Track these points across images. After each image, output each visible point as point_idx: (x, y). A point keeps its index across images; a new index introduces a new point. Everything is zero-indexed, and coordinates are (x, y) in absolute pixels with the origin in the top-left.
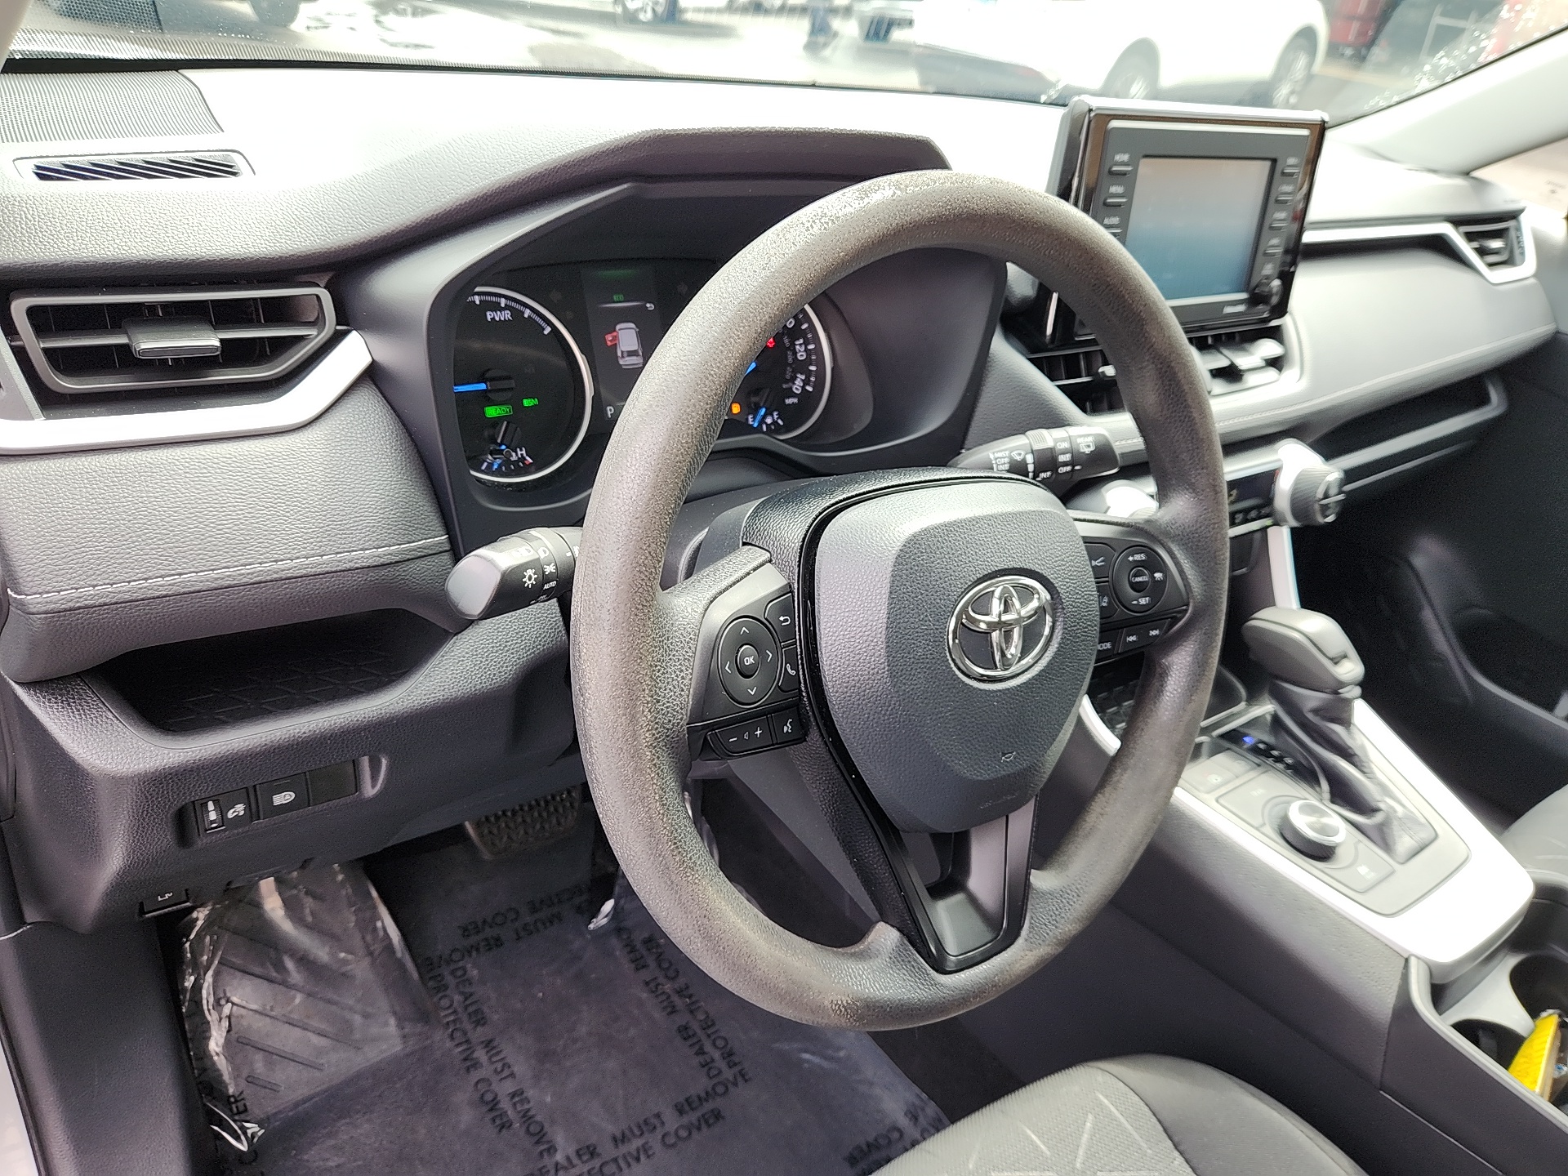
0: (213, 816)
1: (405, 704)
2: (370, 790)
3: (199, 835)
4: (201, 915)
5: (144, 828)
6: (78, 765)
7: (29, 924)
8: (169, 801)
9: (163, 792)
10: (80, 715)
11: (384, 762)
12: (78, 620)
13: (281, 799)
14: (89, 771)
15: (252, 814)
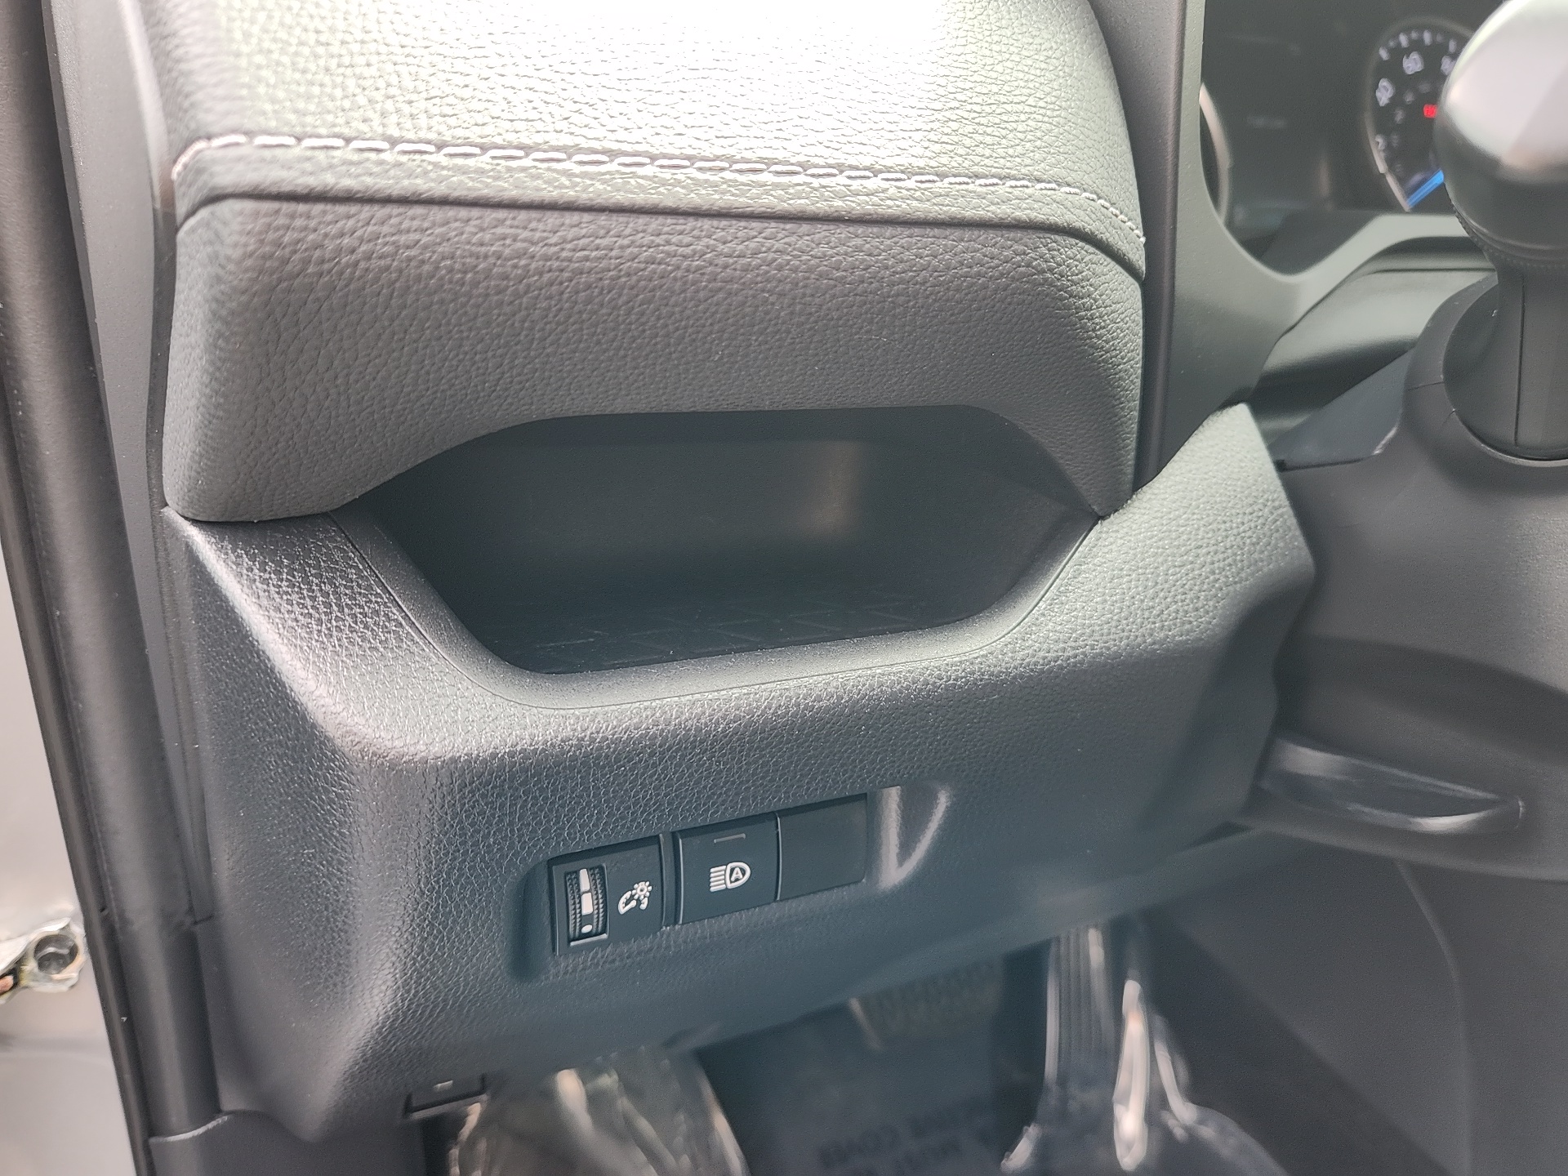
0: (588, 906)
1: (1019, 656)
2: (894, 871)
3: (554, 949)
4: (475, 1112)
5: (447, 915)
6: (314, 726)
7: (228, 1113)
8: (511, 847)
9: (501, 820)
10: (328, 605)
11: (943, 801)
12: (342, 235)
13: (725, 877)
14: (338, 742)
15: (665, 909)
